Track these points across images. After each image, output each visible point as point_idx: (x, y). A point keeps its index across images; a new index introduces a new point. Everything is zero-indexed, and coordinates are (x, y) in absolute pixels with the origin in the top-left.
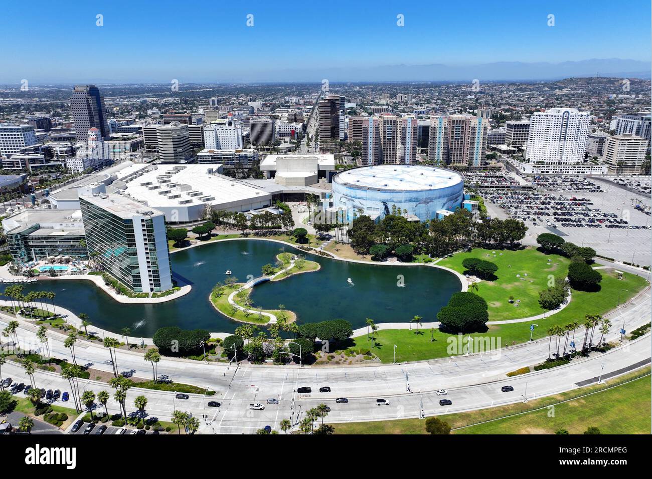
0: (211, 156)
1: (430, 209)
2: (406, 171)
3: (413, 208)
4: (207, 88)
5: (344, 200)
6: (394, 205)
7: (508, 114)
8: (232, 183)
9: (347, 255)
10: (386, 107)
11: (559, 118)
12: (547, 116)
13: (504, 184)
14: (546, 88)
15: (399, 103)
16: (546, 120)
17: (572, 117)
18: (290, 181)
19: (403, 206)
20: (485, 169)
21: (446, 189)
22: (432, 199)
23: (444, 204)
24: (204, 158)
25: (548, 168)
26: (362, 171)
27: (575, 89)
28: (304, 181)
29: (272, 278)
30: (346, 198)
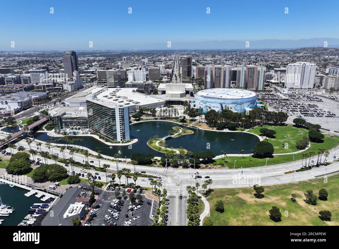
0: (132, 84)
1: (242, 107)
2: (229, 91)
3: (234, 107)
4: (117, 52)
5: (201, 103)
6: (226, 106)
7: (273, 65)
8: (145, 96)
9: (204, 127)
10: (211, 62)
11: (301, 66)
12: (295, 66)
13: (275, 98)
14: (291, 53)
15: (216, 60)
16: (294, 67)
17: (307, 66)
18: (173, 95)
19: (230, 106)
20: (265, 91)
21: (250, 98)
22: (243, 103)
23: (249, 105)
24: (128, 85)
25: (295, 91)
26: (208, 90)
27: (307, 53)
28: (179, 95)
29: (173, 136)
30: (203, 102)
